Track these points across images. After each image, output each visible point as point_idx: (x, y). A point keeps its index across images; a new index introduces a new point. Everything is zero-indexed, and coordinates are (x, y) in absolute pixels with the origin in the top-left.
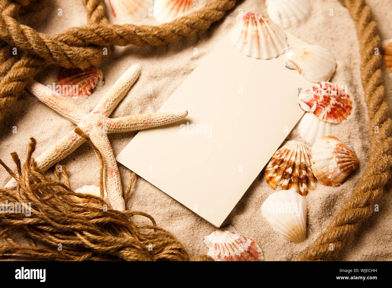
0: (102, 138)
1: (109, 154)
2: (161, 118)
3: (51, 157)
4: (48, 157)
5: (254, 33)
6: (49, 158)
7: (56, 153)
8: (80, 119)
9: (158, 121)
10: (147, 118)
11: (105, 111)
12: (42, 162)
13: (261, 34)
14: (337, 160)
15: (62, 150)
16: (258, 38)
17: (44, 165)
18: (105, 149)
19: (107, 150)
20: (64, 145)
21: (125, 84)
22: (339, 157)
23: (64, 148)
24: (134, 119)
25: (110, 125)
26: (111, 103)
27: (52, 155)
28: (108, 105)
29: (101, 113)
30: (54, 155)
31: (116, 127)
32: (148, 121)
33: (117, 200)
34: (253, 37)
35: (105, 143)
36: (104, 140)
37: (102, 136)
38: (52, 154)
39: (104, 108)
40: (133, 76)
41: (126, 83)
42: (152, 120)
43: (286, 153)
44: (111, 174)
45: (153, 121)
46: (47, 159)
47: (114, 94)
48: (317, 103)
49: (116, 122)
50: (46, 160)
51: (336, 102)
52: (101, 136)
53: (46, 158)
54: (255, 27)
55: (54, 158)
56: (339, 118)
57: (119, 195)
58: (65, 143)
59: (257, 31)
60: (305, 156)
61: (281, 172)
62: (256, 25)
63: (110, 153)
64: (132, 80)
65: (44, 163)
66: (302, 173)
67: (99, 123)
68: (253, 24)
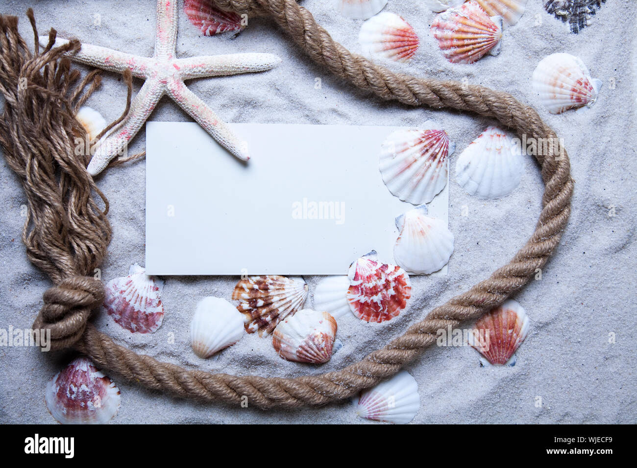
0: (152, 96)
1: (140, 116)
2: (222, 137)
3: (97, 60)
4: (94, 57)
5: (411, 159)
6: (94, 59)
7: (104, 61)
8: (158, 55)
9: (217, 135)
10: (211, 123)
11: (187, 73)
12: (85, 56)
13: (415, 167)
14: (303, 344)
15: (112, 64)
16: (409, 167)
17: (85, 59)
18: (141, 109)
19: (142, 110)
20: (118, 62)
21: (239, 66)
22: (307, 344)
23: (115, 65)
24: (199, 110)
25: (173, 92)
26: (202, 71)
27: (99, 60)
28: (198, 71)
29: (180, 72)
30: (101, 61)
31: (177, 98)
32: (209, 126)
33: (99, 161)
34: (405, 160)
35: (148, 103)
36: (151, 100)
37: (154, 94)
38: (100, 58)
39: (190, 70)
40: (258, 66)
41: (242, 67)
42: (212, 129)
43: (278, 287)
44: (121, 135)
45: (213, 131)
46: (92, 58)
47: (217, 65)
48: (361, 284)
49: (182, 95)
50: (90, 57)
51: (379, 302)
52: (152, 93)
53: (92, 55)
54: (418, 155)
55: (98, 63)
56: (362, 315)
57: (106, 158)
58: (121, 62)
59: (416, 161)
60: (288, 308)
61: (253, 295)
62: (423, 154)
63: (142, 116)
64: (252, 68)
65: (86, 58)
66: (267, 317)
67: (164, 80)
68: (422, 150)
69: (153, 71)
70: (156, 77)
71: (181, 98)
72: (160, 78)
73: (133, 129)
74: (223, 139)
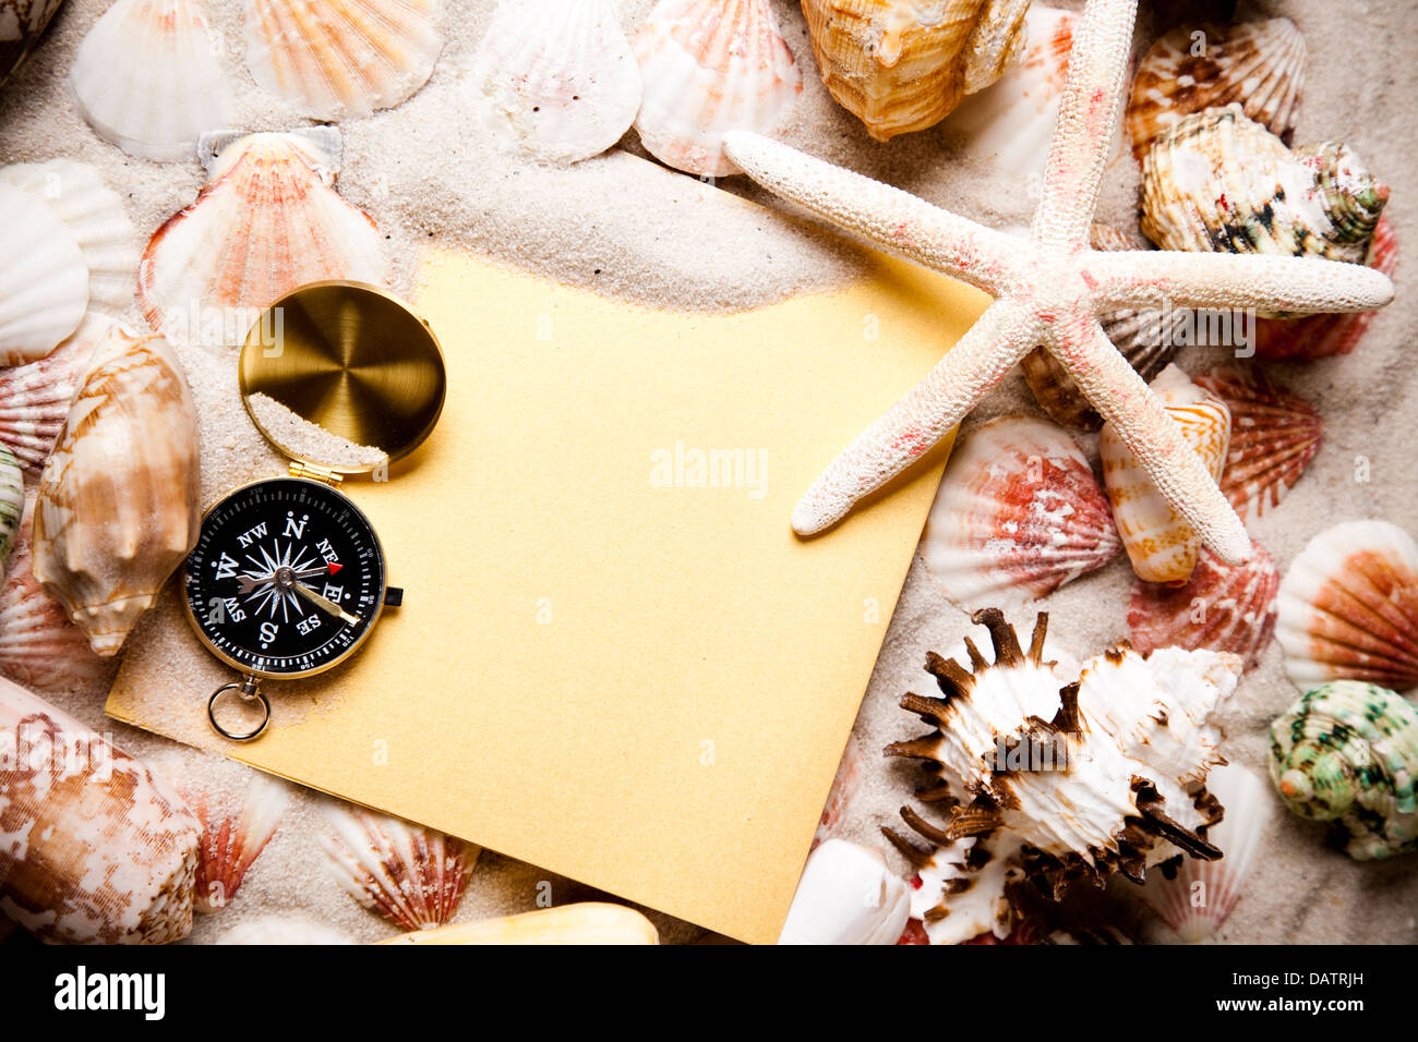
69: (1022, 282)
70: (1028, 299)
71: (1085, 365)
72: (1039, 305)
73: (936, 429)
74: (1183, 496)
